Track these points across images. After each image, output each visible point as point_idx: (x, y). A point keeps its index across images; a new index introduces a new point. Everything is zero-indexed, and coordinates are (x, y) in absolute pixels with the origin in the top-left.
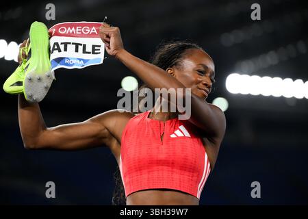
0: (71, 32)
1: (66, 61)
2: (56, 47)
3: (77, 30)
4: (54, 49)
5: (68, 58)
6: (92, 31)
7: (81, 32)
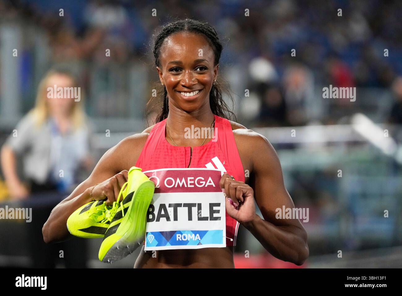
0: (181, 185)
1: (178, 237)
2: (163, 213)
3: (189, 182)
4: (160, 216)
5: (180, 232)
6: (208, 184)
7: (194, 184)
